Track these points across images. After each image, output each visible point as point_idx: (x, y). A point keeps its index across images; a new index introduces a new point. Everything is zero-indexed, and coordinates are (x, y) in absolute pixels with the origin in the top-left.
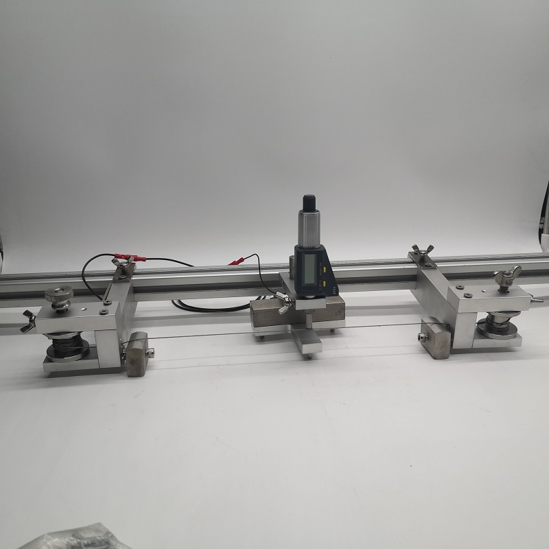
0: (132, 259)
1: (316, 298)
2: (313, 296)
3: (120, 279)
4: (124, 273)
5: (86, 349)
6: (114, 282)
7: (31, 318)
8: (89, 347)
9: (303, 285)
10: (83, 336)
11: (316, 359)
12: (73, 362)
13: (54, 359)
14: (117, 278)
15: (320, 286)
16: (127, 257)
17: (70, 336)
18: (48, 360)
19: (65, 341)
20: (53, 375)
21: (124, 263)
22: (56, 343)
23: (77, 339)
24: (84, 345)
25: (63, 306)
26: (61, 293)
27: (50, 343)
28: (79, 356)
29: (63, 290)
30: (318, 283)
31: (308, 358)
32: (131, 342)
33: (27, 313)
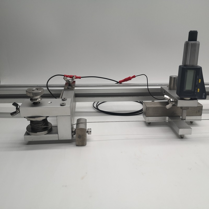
0: (74, 77)
1: (191, 99)
2: (189, 99)
3: (68, 88)
4: (70, 85)
5: (51, 127)
6: (65, 90)
7: (17, 107)
8: (52, 127)
9: (184, 91)
10: (49, 120)
11: (186, 138)
12: (43, 136)
13: (31, 133)
14: (66, 88)
15: (196, 91)
16: (71, 77)
17: (41, 119)
18: (27, 134)
19: (38, 122)
20: (30, 143)
21: (70, 80)
22: (32, 123)
23: (45, 121)
24: (49, 125)
25: (37, 99)
26: (36, 91)
27: (29, 123)
28: (46, 132)
29: (38, 89)
30: (195, 89)
31: (182, 137)
32: (77, 124)
33: (15, 104)
